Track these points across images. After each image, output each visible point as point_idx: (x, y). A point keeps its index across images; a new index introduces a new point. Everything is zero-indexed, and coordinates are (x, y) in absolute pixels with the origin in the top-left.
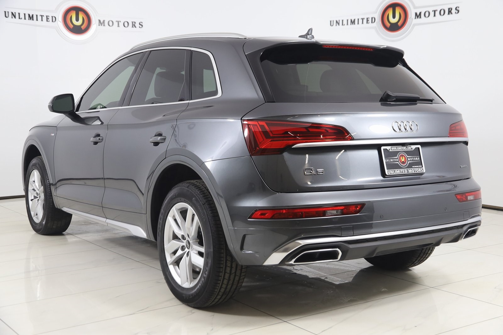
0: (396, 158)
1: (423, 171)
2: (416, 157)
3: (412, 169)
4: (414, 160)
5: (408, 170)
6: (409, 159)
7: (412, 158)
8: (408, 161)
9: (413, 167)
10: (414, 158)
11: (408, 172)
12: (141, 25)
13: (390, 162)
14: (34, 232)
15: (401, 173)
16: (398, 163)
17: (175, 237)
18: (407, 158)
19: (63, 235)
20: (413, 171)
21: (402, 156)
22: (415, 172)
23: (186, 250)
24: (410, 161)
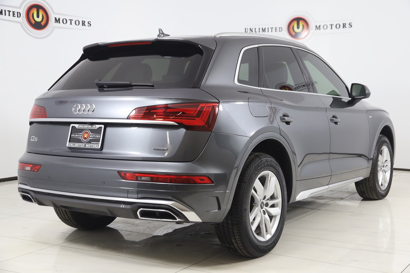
0: (81, 134)
1: (98, 147)
2: (97, 135)
3: (89, 145)
4: (95, 137)
5: (85, 145)
6: (91, 136)
7: (94, 135)
8: (90, 137)
9: (92, 143)
10: (96, 135)
11: (85, 146)
12: (90, 24)
13: (75, 137)
15: (79, 146)
18: (90, 135)
20: (90, 146)
21: (86, 133)
22: (91, 147)
24: (92, 137)
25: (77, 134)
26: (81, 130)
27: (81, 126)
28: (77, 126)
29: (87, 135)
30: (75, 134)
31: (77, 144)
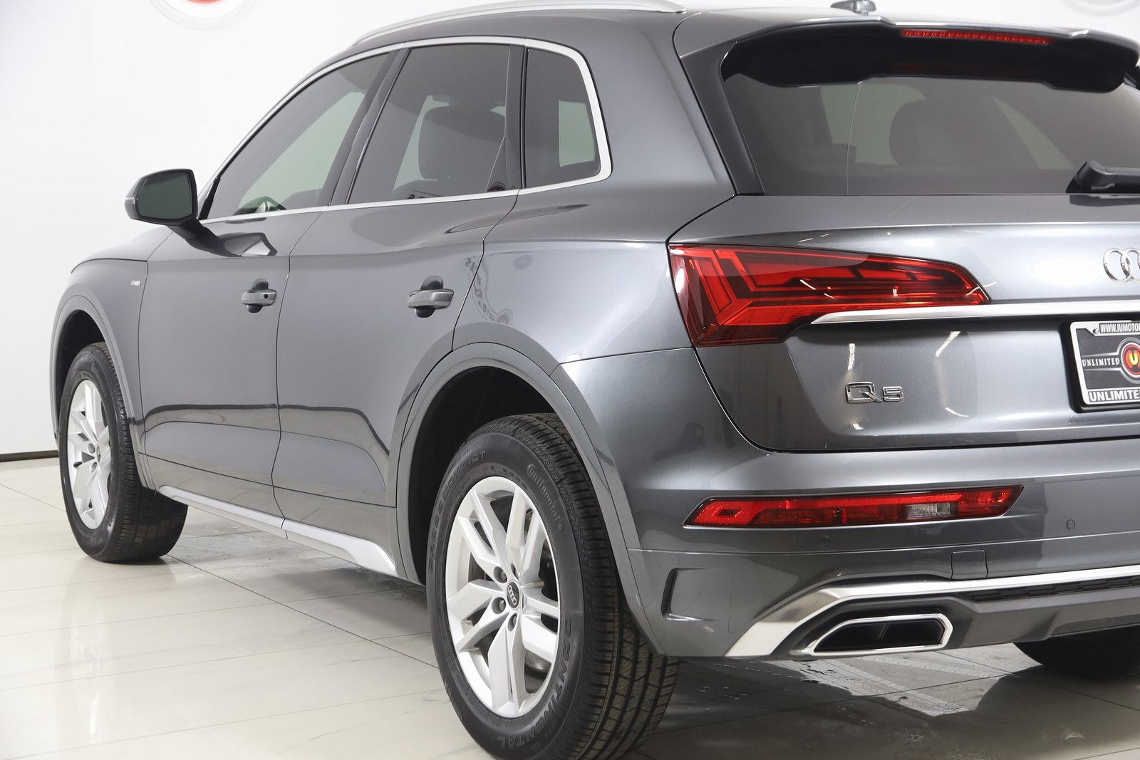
0: (1115, 357)
13: (1096, 367)
14: (83, 555)
15: (1129, 399)
16: (1120, 369)
17: (477, 573)
19: (162, 563)
23: (509, 610)
25: (1101, 358)
26: (1111, 343)
27: (1108, 329)
28: (1091, 326)
29: (1136, 355)
30: (1094, 358)
31: (1118, 391)
